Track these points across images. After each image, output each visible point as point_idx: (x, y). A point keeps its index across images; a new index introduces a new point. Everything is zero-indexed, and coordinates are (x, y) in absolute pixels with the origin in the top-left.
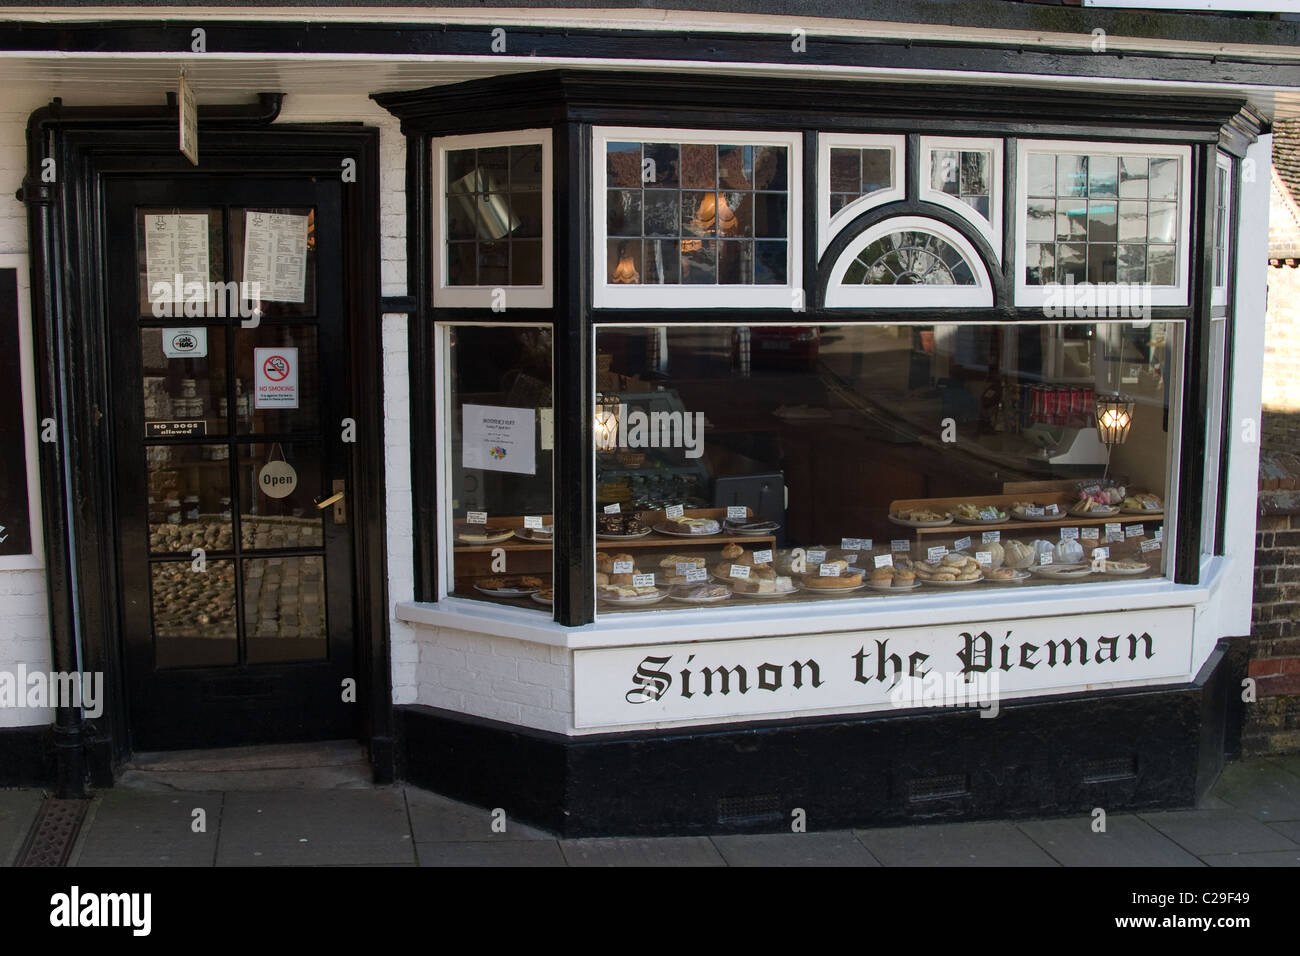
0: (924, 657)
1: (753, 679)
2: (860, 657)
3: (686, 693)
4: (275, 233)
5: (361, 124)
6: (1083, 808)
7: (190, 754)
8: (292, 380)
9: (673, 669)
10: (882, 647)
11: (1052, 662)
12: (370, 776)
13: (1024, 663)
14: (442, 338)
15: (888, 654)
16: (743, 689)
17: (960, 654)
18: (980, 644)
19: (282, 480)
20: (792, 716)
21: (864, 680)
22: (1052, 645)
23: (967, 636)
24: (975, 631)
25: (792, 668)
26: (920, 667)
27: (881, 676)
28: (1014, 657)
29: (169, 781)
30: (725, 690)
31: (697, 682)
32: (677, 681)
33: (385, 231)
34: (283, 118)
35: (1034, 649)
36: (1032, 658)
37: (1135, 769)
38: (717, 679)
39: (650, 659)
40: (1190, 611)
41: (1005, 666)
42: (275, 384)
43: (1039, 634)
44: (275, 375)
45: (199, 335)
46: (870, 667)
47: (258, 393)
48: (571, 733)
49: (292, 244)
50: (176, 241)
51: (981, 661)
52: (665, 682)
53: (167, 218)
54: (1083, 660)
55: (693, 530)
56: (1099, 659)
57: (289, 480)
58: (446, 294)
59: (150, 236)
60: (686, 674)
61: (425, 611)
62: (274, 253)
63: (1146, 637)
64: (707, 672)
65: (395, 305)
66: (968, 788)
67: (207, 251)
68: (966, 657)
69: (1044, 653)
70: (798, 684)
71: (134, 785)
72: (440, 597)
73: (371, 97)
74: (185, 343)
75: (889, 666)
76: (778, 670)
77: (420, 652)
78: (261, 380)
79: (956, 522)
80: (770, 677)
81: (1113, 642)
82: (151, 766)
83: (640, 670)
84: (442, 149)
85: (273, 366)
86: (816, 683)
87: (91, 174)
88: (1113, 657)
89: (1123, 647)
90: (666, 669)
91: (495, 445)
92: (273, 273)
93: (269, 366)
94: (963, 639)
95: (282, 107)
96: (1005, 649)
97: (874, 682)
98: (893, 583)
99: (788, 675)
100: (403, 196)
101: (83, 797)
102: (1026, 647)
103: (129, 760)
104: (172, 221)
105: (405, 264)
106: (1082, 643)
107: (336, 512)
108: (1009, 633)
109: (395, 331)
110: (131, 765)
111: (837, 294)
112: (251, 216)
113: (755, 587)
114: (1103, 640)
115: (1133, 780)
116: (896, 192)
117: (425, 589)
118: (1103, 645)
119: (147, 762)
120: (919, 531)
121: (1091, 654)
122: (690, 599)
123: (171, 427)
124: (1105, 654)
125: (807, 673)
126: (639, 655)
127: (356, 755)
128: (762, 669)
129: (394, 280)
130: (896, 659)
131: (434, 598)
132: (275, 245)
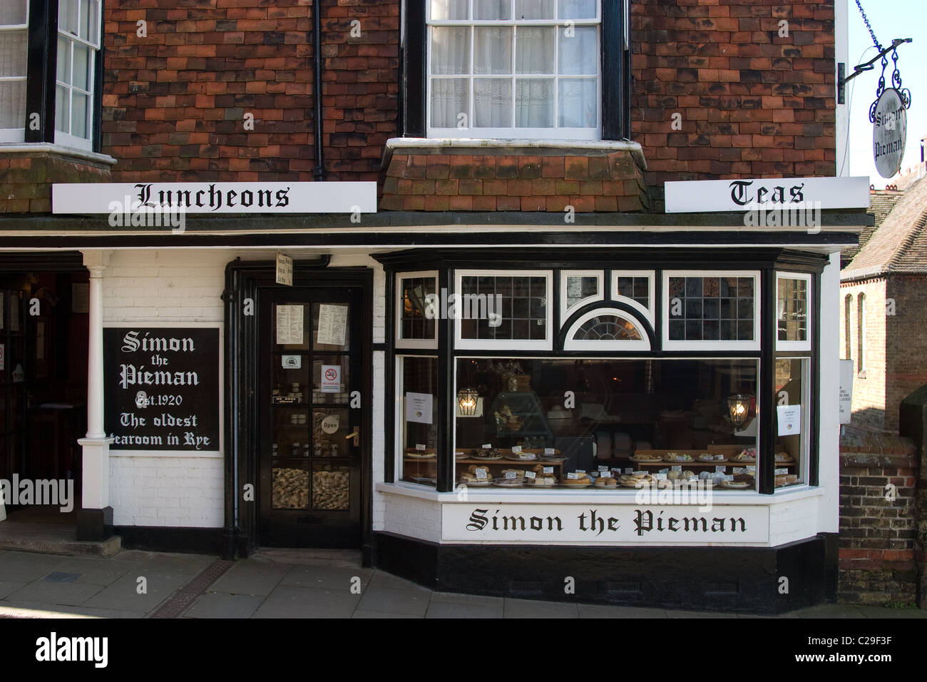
0: (616, 521)
1: (527, 524)
2: (582, 518)
3: (495, 528)
4: (333, 314)
5: (366, 267)
6: (707, 607)
7: (284, 549)
8: (338, 380)
9: (489, 516)
10: (593, 514)
11: (687, 529)
12: (361, 564)
13: (671, 527)
14: (399, 362)
15: (596, 518)
16: (523, 528)
17: (635, 520)
18: (646, 516)
19: (332, 426)
20: (548, 544)
21: (585, 529)
22: (686, 520)
23: (638, 511)
24: (643, 510)
25: (548, 520)
26: (615, 525)
27: (593, 528)
28: (665, 524)
29: (273, 559)
30: (514, 528)
31: (500, 523)
32: (491, 522)
33: (375, 314)
34: (331, 264)
35: (676, 521)
36: (675, 526)
37: (738, 591)
38: (510, 522)
39: (477, 510)
40: (766, 508)
41: (660, 528)
42: (330, 382)
43: (679, 514)
44: (330, 377)
45: (298, 359)
46: (588, 523)
47: (323, 386)
48: (441, 542)
49: (340, 319)
50: (290, 316)
51: (647, 525)
52: (485, 522)
53: (286, 306)
54: (705, 529)
55: (521, 457)
56: (714, 530)
57: (335, 426)
58: (401, 343)
59: (279, 314)
60: (495, 519)
61: (389, 487)
62: (332, 324)
63: (741, 520)
64: (505, 518)
65: (379, 347)
66: (641, 589)
67: (302, 322)
68: (638, 521)
69: (682, 524)
70: (550, 528)
71: (257, 558)
72: (395, 481)
73: (370, 255)
74: (292, 362)
75: (598, 524)
76: (540, 520)
77: (386, 506)
78: (324, 379)
79: (663, 461)
80: (536, 524)
81: (722, 521)
82: (267, 552)
83: (473, 515)
84: (400, 277)
85: (330, 373)
86: (560, 528)
87: (253, 288)
88: (722, 529)
89: (728, 524)
90: (485, 515)
91: (418, 411)
92: (331, 332)
93: (328, 373)
94: (637, 513)
95: (331, 260)
96: (660, 520)
97: (589, 530)
98: (606, 484)
99: (545, 523)
100: (384, 298)
101: (233, 560)
102: (671, 520)
103: (257, 549)
104: (288, 308)
105: (384, 329)
106: (704, 520)
107: (355, 441)
108: (662, 512)
109: (379, 359)
110: (257, 551)
111: (571, 344)
112: (322, 306)
113: (534, 481)
114: (715, 520)
115: (736, 596)
116: (600, 297)
117: (389, 477)
118: (716, 522)
119: (265, 551)
120: (640, 464)
121: (709, 526)
122: (501, 484)
123: (283, 399)
124: (718, 527)
125: (555, 523)
126: (473, 508)
127: (359, 555)
128: (533, 519)
129: (379, 336)
130: (601, 520)
131: (392, 481)
132: (332, 319)
